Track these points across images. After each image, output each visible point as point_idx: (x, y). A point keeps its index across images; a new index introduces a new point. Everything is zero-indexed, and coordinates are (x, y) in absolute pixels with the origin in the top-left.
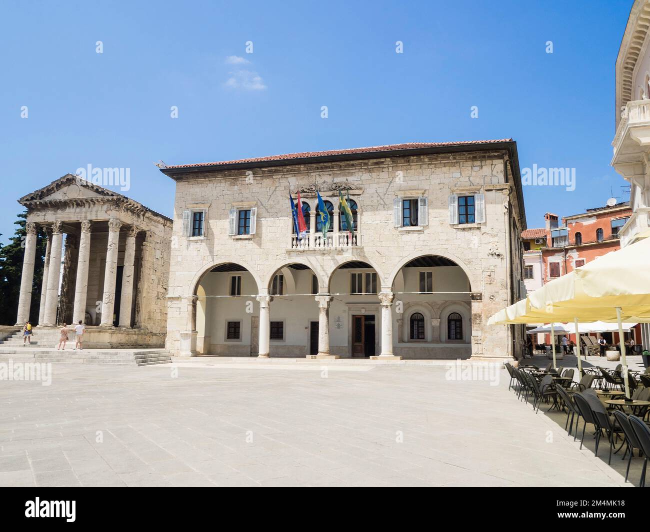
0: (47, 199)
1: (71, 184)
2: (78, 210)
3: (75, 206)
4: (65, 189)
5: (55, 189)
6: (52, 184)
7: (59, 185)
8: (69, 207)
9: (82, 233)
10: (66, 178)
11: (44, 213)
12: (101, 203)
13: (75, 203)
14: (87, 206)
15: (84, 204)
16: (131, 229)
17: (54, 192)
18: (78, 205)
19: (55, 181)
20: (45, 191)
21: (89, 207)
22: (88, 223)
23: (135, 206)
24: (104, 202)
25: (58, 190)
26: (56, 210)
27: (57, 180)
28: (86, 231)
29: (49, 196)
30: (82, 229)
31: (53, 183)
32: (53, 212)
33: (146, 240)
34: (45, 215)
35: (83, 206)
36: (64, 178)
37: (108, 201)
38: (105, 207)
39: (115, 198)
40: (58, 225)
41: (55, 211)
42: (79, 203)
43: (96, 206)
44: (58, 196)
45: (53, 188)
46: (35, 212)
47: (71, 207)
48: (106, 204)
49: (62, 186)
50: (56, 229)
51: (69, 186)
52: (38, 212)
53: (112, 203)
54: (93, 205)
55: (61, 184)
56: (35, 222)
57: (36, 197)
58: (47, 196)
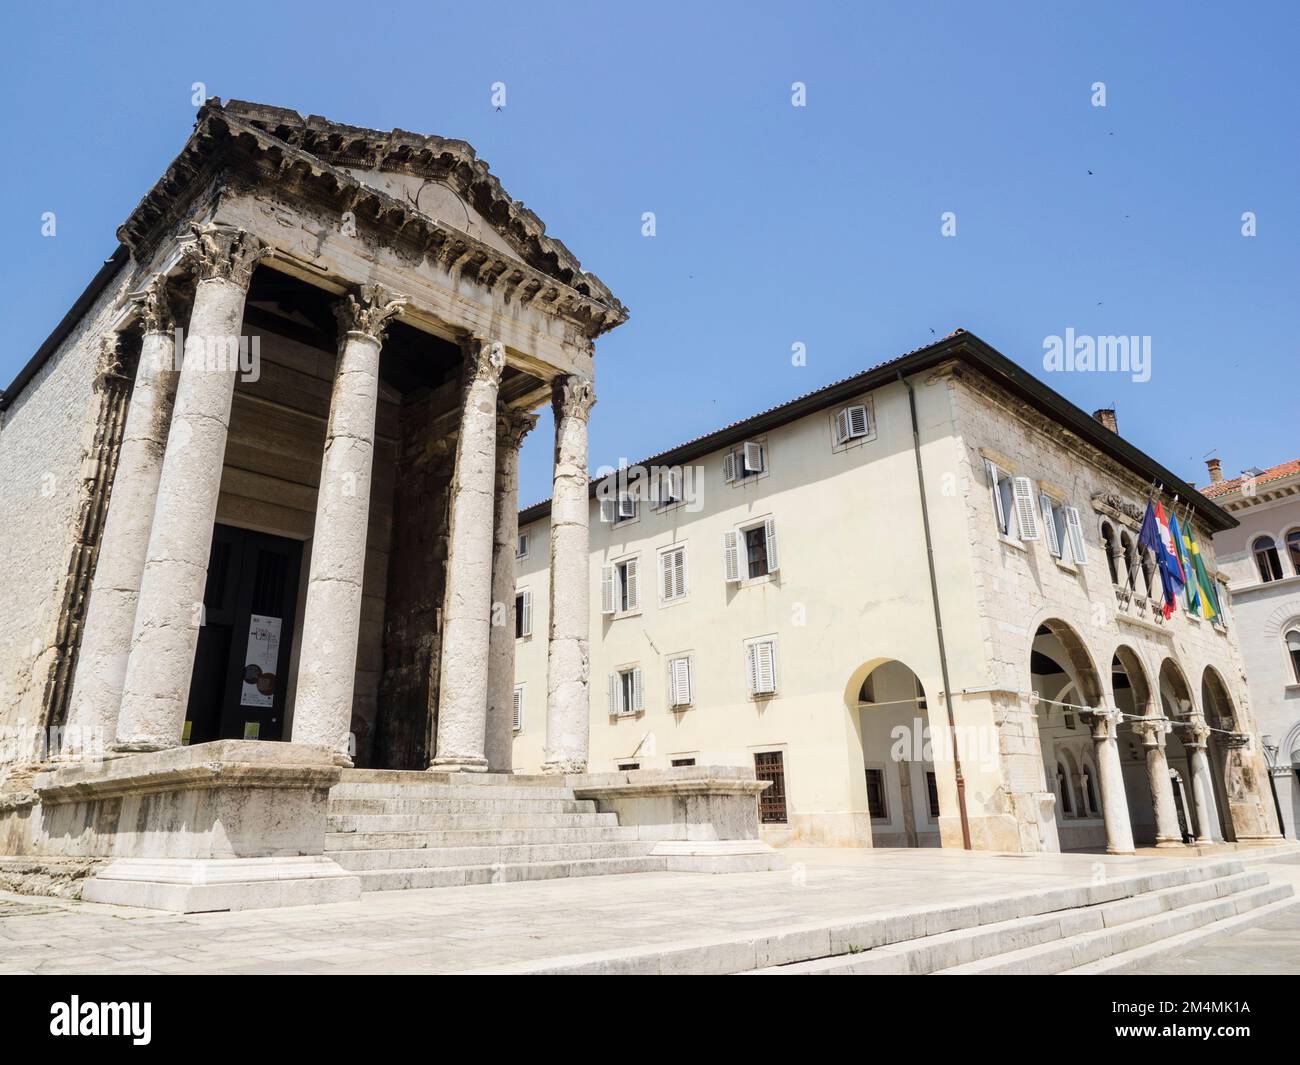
1: (438, 178)
3: (456, 269)
4: (412, 182)
5: (381, 158)
6: (389, 137)
7: (410, 156)
8: (433, 260)
10: (445, 150)
11: (316, 227)
12: (550, 310)
13: (465, 258)
14: (500, 290)
15: (494, 281)
18: (470, 272)
19: (408, 135)
21: (506, 301)
24: (558, 313)
26: (375, 243)
27: (416, 137)
28: (497, 379)
31: (399, 134)
32: (359, 243)
34: (322, 237)
35: (484, 287)
36: (441, 142)
37: (579, 313)
38: (560, 328)
41: (368, 245)
42: (476, 270)
43: (530, 308)
45: (379, 151)
46: (267, 199)
47: (440, 264)
48: (564, 319)
49: (407, 164)
50: (373, 318)
51: (428, 180)
52: (281, 206)
53: (584, 325)
54: (522, 299)
55: (414, 157)
56: (265, 240)
57: (296, 141)
58: (334, 164)
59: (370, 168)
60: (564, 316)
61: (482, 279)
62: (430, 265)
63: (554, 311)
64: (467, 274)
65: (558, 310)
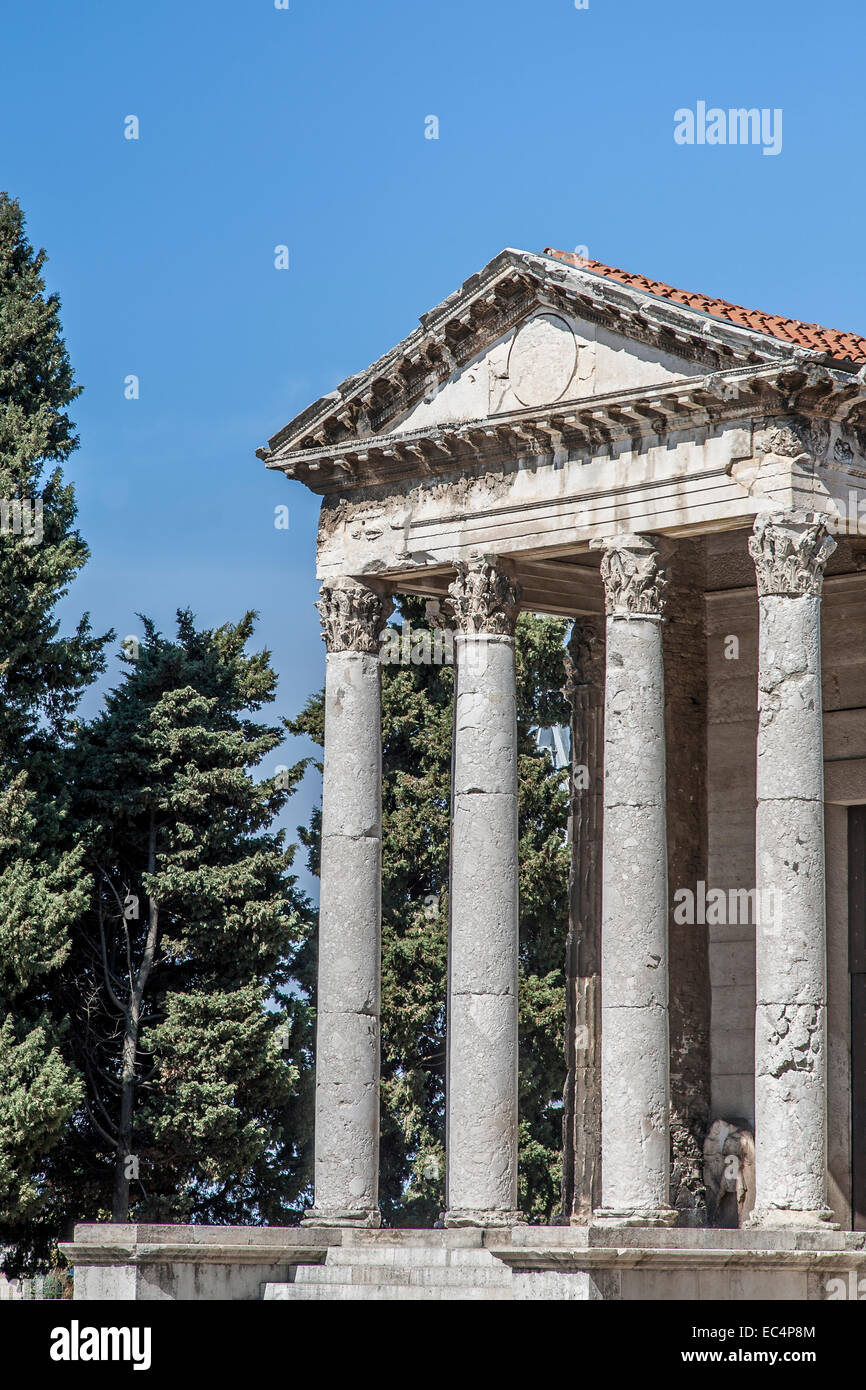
1: (528, 311)
2: (579, 471)
3: (559, 452)
4: (498, 350)
5: (446, 357)
6: (426, 331)
7: (461, 331)
8: (532, 464)
9: (609, 623)
10: (493, 282)
11: (401, 516)
12: (697, 421)
13: (556, 436)
14: (622, 444)
15: (605, 432)
17: (444, 377)
18: (573, 442)
19: (440, 311)
20: (392, 375)
22: (638, 551)
24: (714, 412)
25: (459, 366)
26: (460, 487)
27: (450, 303)
28: (630, 603)
29: (419, 405)
30: (608, 594)
31: (431, 320)
32: (447, 503)
34: (408, 525)
35: (603, 448)
36: (481, 281)
37: (736, 397)
38: (723, 442)
39: (770, 374)
40: (479, 578)
41: (457, 497)
42: (580, 433)
44: (464, 401)
45: (433, 353)
46: (356, 515)
47: (541, 459)
48: (729, 419)
49: (479, 333)
50: (468, 610)
51: (520, 324)
52: (369, 515)
53: (759, 409)
54: (656, 431)
55: (472, 322)
56: (358, 573)
57: (354, 419)
58: (411, 404)
59: (447, 375)
60: (723, 415)
61: (594, 446)
62: (528, 471)
63: (706, 418)
64: (576, 449)
65: (709, 412)
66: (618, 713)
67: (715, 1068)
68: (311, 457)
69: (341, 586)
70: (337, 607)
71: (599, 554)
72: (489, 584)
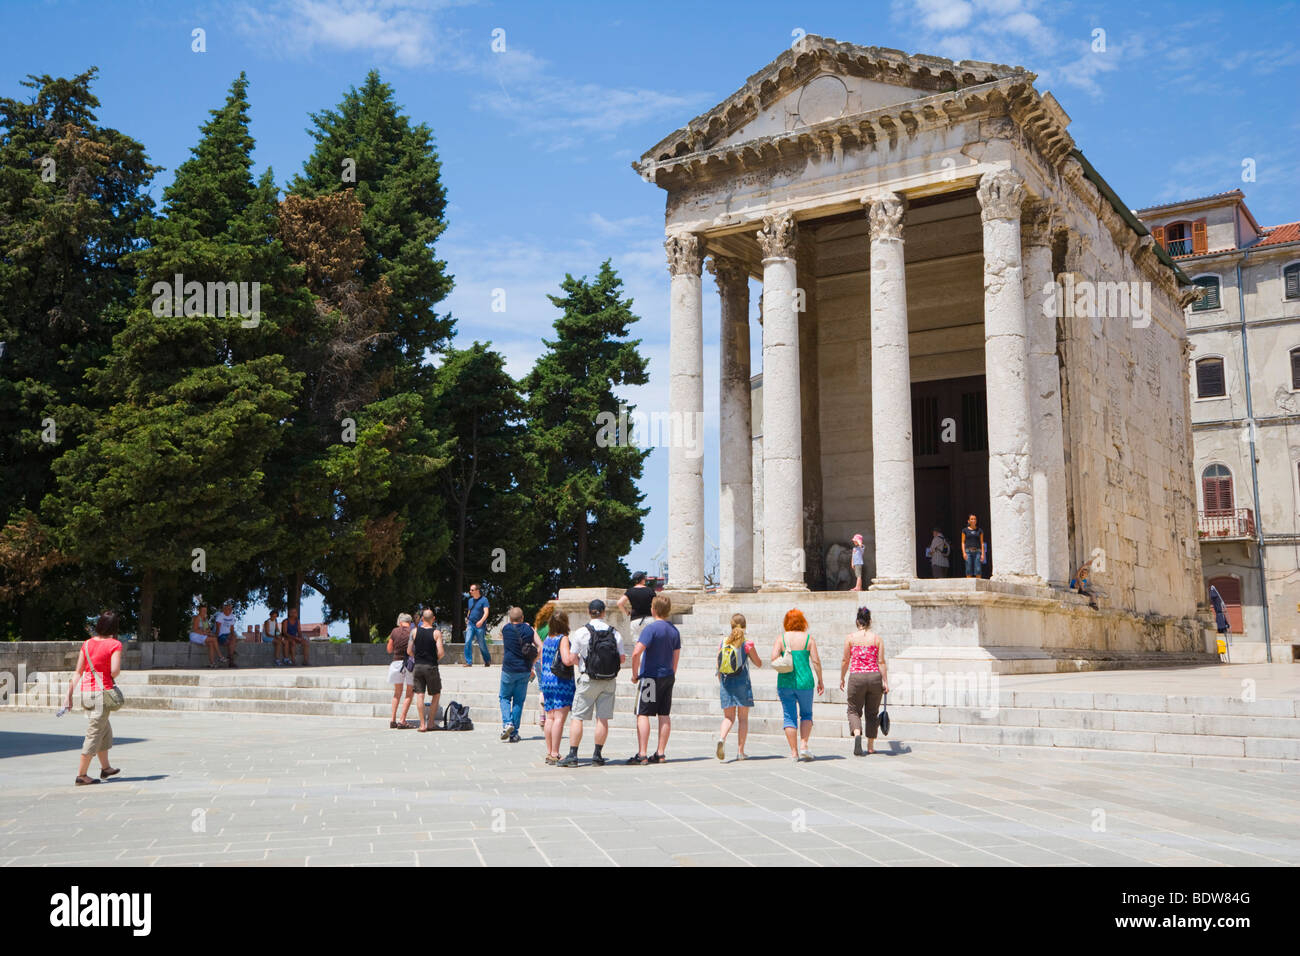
0: (735, 142)
1: (813, 75)
2: (850, 162)
3: (837, 150)
4: (791, 98)
5: (757, 105)
6: (748, 87)
7: (770, 86)
8: (816, 158)
9: (875, 245)
10: (797, 56)
11: (725, 195)
12: (939, 123)
13: (837, 139)
14: (883, 141)
15: (873, 137)
16: (1040, 217)
17: (754, 116)
18: (850, 143)
20: (723, 116)
21: (893, 144)
22: (894, 203)
23: (1052, 129)
24: (954, 119)
25: (765, 109)
26: (766, 178)
28: (890, 231)
29: (737, 133)
30: (875, 228)
31: (754, 79)
32: (756, 186)
33: (1068, 265)
34: (728, 202)
35: (868, 148)
36: (790, 54)
37: (973, 105)
38: (958, 134)
39: (1004, 87)
40: (780, 227)
41: (763, 182)
42: (854, 139)
43: (920, 135)
44: (770, 127)
45: (749, 103)
46: (692, 198)
47: (823, 157)
48: (962, 121)
49: (781, 89)
50: (773, 244)
51: (805, 84)
52: (702, 197)
53: (987, 112)
54: (908, 133)
55: (778, 82)
56: (694, 230)
57: (694, 144)
58: (730, 134)
59: (756, 115)
60: (960, 119)
61: (863, 143)
62: (814, 163)
63: (947, 121)
64: (849, 148)
65: (950, 117)
66: (885, 293)
67: (825, 518)
68: (669, 166)
69: (683, 237)
70: (681, 249)
71: (867, 207)
72: (787, 229)
